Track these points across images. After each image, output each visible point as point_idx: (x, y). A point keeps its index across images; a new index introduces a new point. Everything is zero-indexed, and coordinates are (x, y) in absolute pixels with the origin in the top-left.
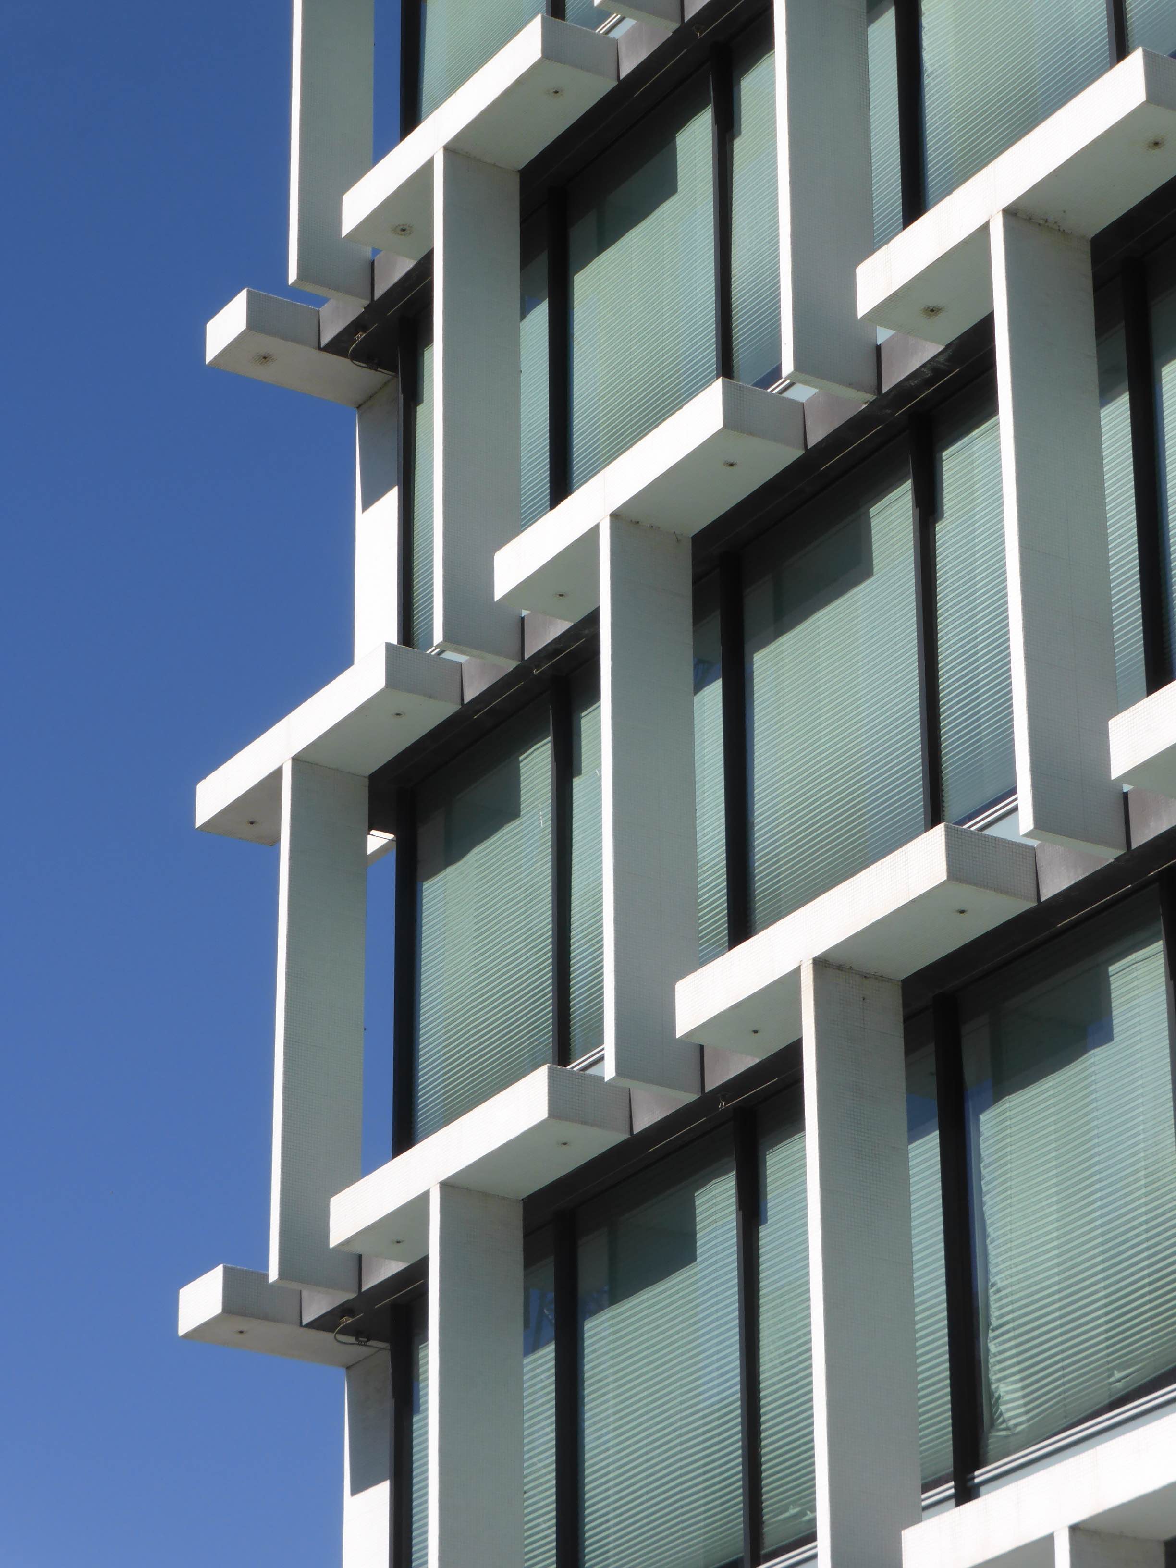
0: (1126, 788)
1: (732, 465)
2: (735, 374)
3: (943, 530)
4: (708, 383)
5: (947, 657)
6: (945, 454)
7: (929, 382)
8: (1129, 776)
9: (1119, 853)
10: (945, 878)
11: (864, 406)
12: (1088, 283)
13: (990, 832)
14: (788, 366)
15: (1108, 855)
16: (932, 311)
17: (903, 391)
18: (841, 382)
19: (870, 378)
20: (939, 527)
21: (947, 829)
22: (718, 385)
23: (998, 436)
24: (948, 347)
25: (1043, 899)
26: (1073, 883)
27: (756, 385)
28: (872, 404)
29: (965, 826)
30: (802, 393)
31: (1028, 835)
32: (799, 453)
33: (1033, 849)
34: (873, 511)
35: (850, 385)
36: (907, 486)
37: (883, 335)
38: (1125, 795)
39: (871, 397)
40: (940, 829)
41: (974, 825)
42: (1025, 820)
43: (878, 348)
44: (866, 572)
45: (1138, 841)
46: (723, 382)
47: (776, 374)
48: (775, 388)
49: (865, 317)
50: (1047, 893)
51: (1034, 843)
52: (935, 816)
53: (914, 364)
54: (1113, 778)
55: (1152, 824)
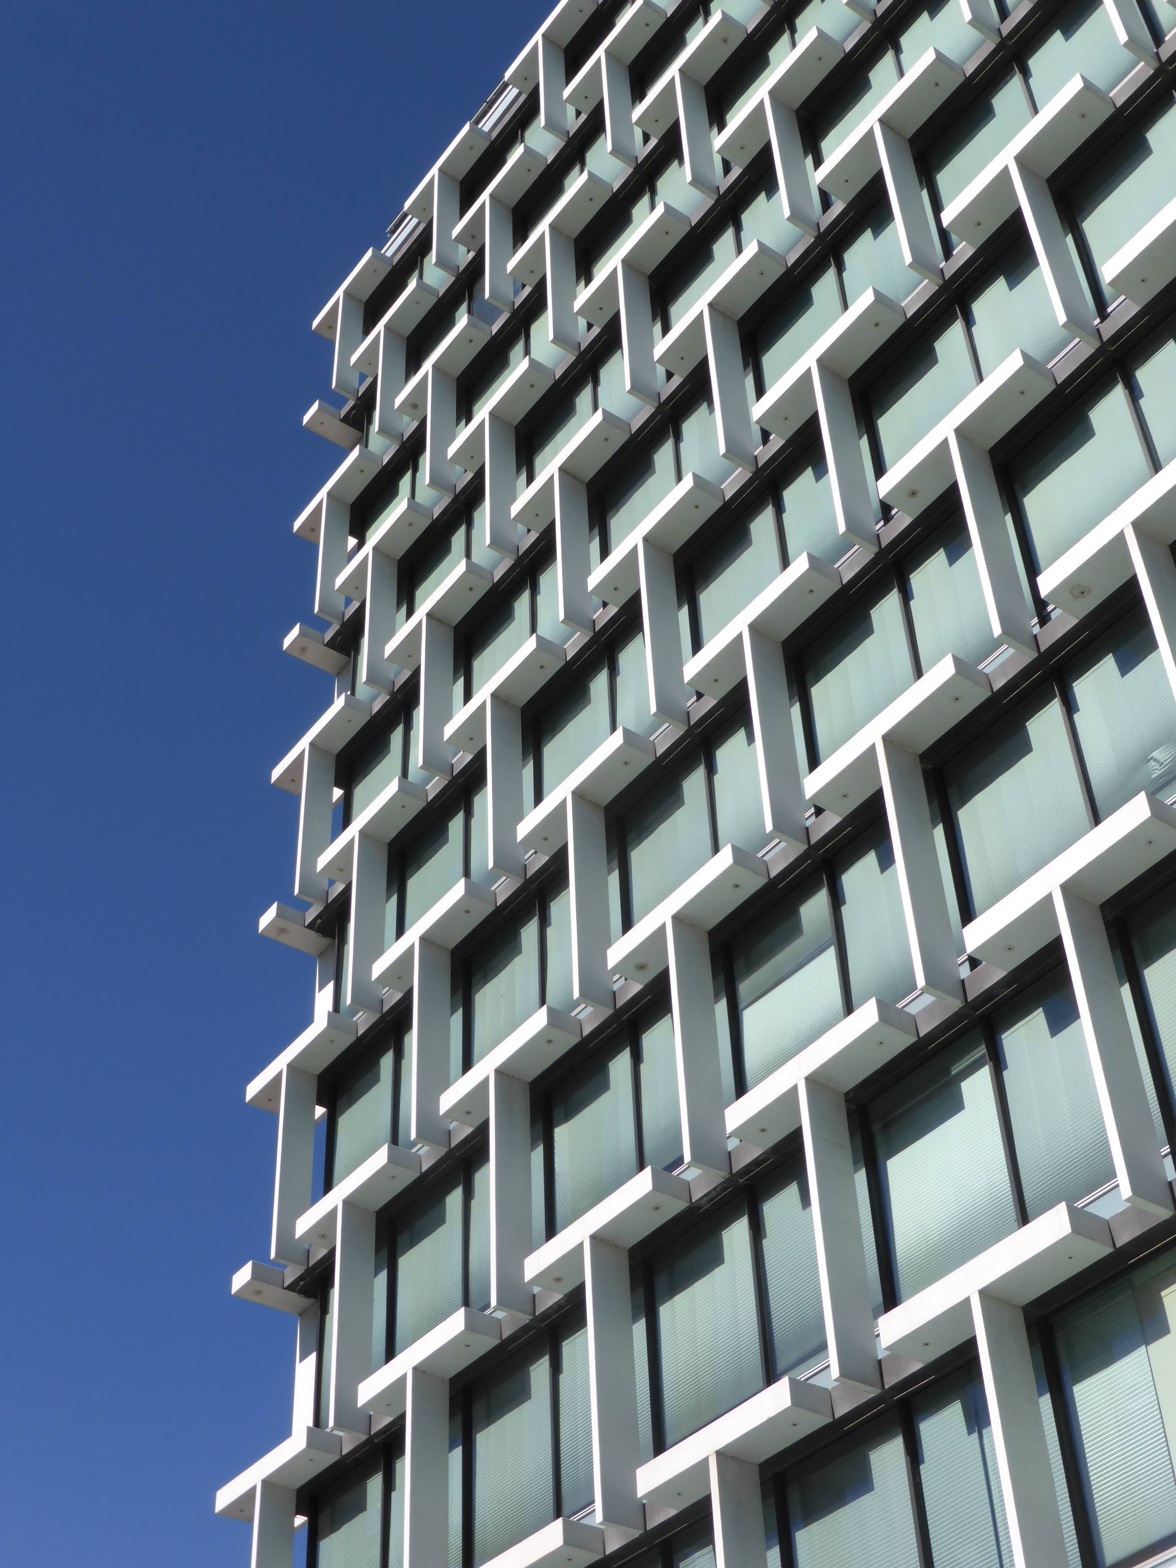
0: (644, 1501)
1: (468, 1346)
2: (470, 1305)
3: (563, 1379)
4: (457, 1309)
5: (564, 1438)
6: (564, 1343)
7: (557, 1311)
8: (646, 1496)
9: (642, 1532)
10: (562, 1544)
11: (528, 1321)
12: (626, 1268)
13: (583, 1521)
14: (494, 1302)
15: (636, 1533)
16: (558, 1280)
17: (546, 1315)
18: (517, 1310)
19: (531, 1308)
20: (561, 1377)
21: (564, 1520)
22: (462, 1311)
23: (587, 1336)
24: (566, 1295)
25: (607, 1554)
26: (620, 1546)
27: (479, 1310)
28: (531, 1320)
29: (571, 1519)
30: (500, 1315)
31: (600, 1524)
32: (498, 1341)
33: (603, 1530)
34: (531, 1368)
35: (522, 1312)
36: (547, 1357)
37: (536, 1290)
38: (644, 1505)
39: (531, 1317)
40: (560, 1520)
41: (575, 1518)
42: (599, 1517)
43: (534, 1295)
44: (528, 1397)
45: (650, 1526)
46: (465, 1310)
47: (488, 1305)
48: (488, 1312)
49: (528, 1282)
50: (609, 1550)
51: (603, 1527)
52: (558, 1514)
53: (550, 1302)
54: (638, 1497)
55: (656, 1519)
